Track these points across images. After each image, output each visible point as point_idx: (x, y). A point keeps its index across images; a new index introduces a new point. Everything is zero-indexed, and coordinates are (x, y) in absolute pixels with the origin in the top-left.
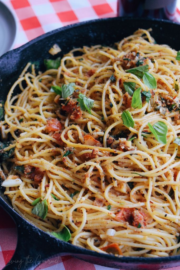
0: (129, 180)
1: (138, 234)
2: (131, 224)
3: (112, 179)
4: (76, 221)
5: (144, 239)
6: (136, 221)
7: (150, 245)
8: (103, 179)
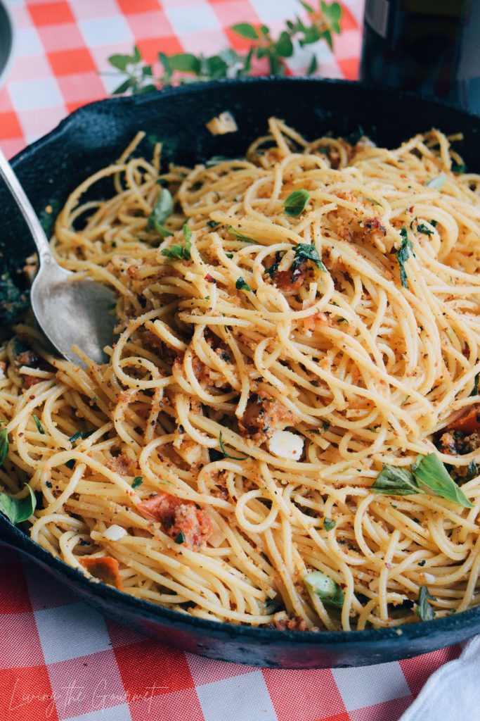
0: (213, 443)
1: (173, 558)
2: (165, 529)
3: (176, 428)
4: (57, 487)
5: (181, 571)
6: (177, 525)
7: (191, 590)
8: (154, 416)
